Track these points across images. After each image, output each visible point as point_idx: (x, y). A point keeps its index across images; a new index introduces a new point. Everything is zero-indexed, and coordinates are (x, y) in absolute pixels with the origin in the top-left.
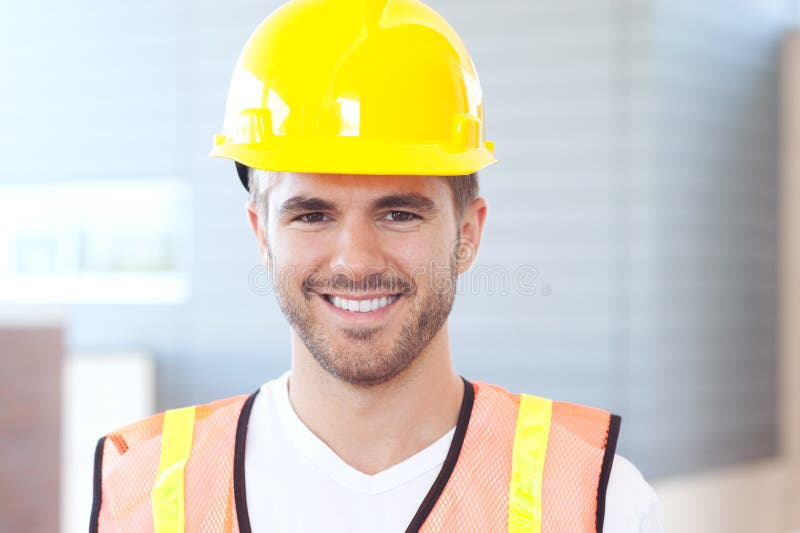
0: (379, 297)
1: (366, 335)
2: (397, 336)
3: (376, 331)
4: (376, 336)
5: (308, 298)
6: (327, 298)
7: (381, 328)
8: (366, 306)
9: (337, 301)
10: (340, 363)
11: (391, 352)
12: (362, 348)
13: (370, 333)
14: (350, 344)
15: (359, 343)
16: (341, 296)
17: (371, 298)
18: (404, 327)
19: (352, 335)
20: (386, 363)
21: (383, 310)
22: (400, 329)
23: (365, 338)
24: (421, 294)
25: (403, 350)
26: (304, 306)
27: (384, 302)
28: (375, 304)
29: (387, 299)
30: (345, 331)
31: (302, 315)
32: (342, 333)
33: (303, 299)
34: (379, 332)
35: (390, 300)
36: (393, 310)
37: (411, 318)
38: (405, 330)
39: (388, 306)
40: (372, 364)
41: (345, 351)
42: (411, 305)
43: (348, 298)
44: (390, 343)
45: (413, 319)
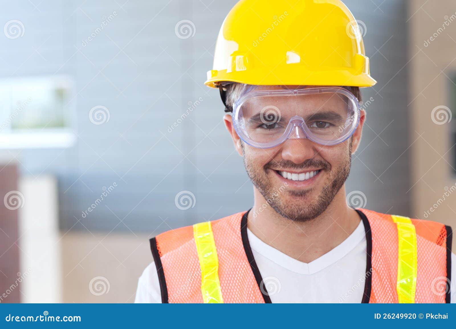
0: (310, 172)
1: (302, 194)
2: (320, 194)
3: (308, 191)
4: (308, 194)
5: (267, 173)
6: (279, 173)
7: (311, 190)
8: (302, 177)
9: (285, 174)
10: (287, 210)
11: (316, 203)
12: (299, 201)
13: (305, 193)
14: (292, 200)
15: (298, 198)
16: (287, 172)
17: (305, 172)
18: (324, 188)
19: (294, 194)
20: (314, 209)
21: (312, 179)
22: (321, 189)
23: (302, 195)
24: (334, 170)
25: (324, 201)
26: (265, 177)
27: (312, 174)
28: (307, 176)
29: (314, 172)
30: (290, 192)
31: (264, 182)
32: (288, 193)
33: (264, 173)
34: (310, 192)
35: (315, 173)
36: (318, 179)
37: (328, 183)
38: (324, 190)
39: (314, 177)
40: (306, 210)
41: (290, 204)
42: (328, 176)
43: (291, 172)
44: (316, 198)
45: (329, 184)
